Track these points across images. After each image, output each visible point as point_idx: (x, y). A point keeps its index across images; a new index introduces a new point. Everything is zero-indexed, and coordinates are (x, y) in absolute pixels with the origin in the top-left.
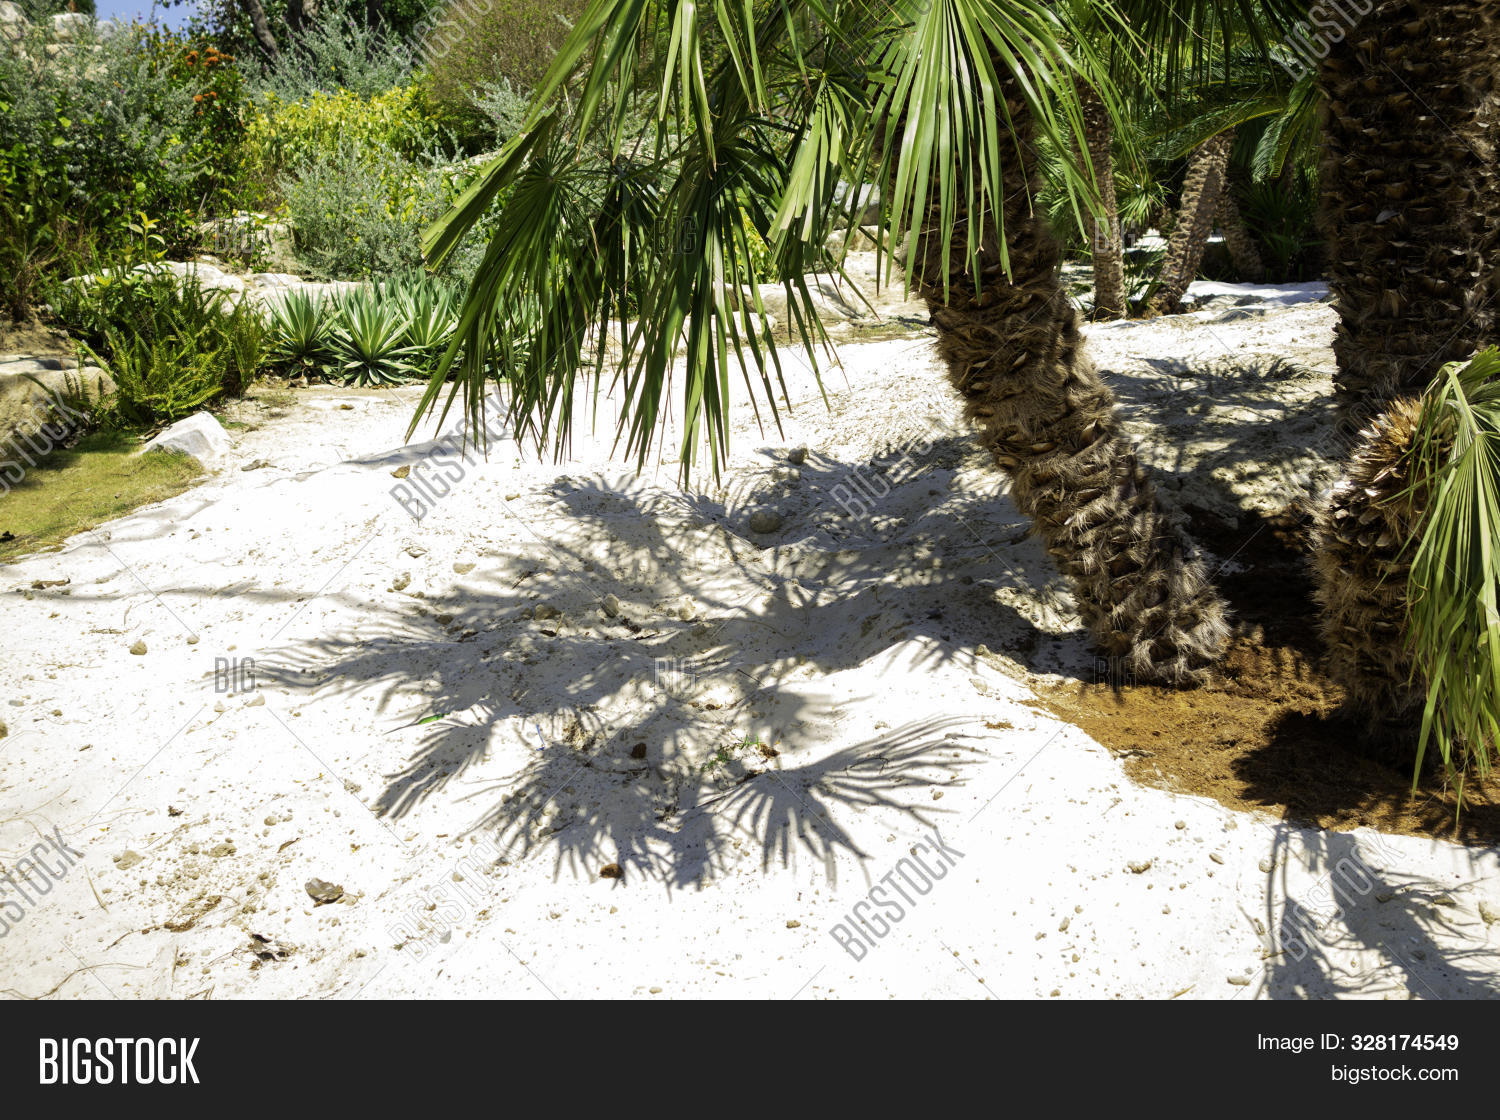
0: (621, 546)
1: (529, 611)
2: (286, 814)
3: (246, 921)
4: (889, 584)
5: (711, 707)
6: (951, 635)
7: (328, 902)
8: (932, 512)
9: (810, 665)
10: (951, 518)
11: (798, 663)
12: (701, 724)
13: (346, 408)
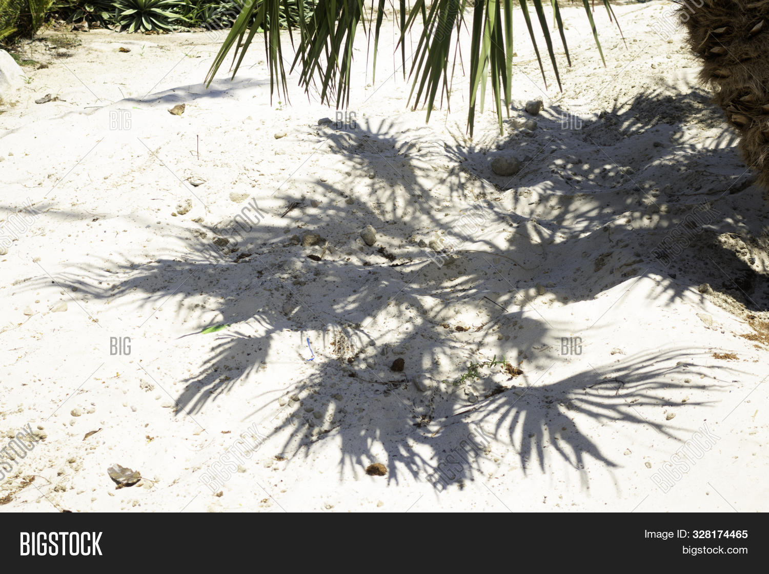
0: (380, 183)
1: (297, 239)
2: (90, 408)
3: (58, 499)
4: (620, 226)
5: (460, 329)
6: (678, 273)
7: (128, 485)
8: (657, 162)
9: (550, 296)
10: (675, 167)
11: (539, 293)
12: (453, 344)
13: (123, 50)
